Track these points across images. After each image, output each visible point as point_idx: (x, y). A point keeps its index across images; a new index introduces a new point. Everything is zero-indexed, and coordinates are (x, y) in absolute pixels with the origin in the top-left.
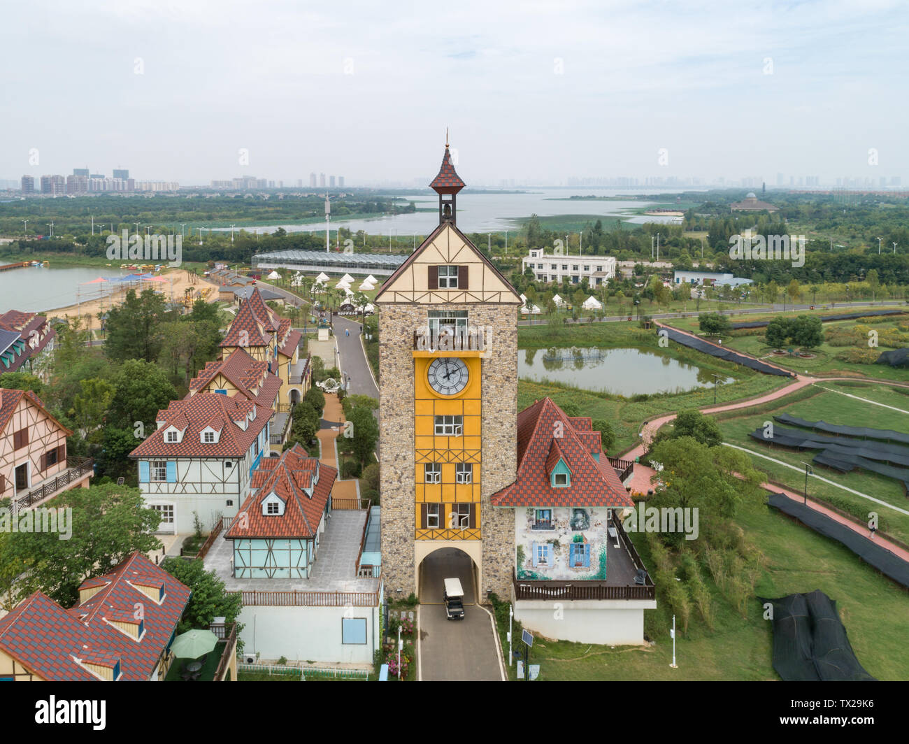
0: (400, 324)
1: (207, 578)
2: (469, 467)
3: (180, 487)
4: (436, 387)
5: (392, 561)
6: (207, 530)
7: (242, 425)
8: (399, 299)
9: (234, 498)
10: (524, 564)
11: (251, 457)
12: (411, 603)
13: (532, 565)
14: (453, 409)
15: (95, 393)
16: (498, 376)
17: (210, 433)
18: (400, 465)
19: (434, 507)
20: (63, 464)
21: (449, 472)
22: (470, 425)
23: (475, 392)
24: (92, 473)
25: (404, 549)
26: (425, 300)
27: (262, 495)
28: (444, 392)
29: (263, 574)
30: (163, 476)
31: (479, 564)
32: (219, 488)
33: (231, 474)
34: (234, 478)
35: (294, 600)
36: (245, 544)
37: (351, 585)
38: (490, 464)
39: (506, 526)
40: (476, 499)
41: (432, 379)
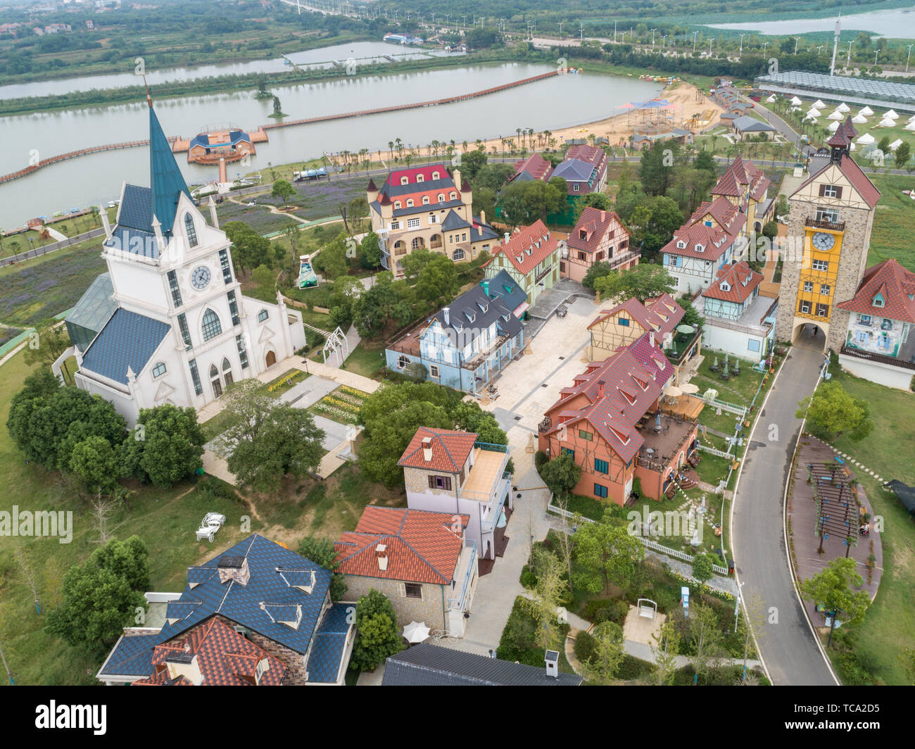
0: (801, 211)
1: (693, 310)
2: (828, 287)
3: (682, 270)
4: (816, 246)
5: (782, 324)
6: (694, 293)
7: (717, 245)
8: (802, 199)
9: (709, 280)
10: (851, 340)
11: (720, 262)
12: (789, 344)
13: (855, 341)
14: (824, 258)
15: (642, 214)
16: (851, 245)
17: (700, 246)
18: (792, 280)
19: (806, 303)
20: (627, 249)
21: (817, 288)
22: (832, 267)
23: (837, 251)
24: (640, 256)
25: (788, 319)
26: (816, 201)
27: (721, 281)
28: (820, 248)
29: (717, 315)
30: (675, 263)
31: (826, 334)
32: (702, 274)
33: (709, 268)
34: (710, 270)
35: (729, 327)
36: (710, 300)
37: (757, 327)
38: (840, 288)
39: (845, 319)
40: (830, 303)
41: (814, 241)
